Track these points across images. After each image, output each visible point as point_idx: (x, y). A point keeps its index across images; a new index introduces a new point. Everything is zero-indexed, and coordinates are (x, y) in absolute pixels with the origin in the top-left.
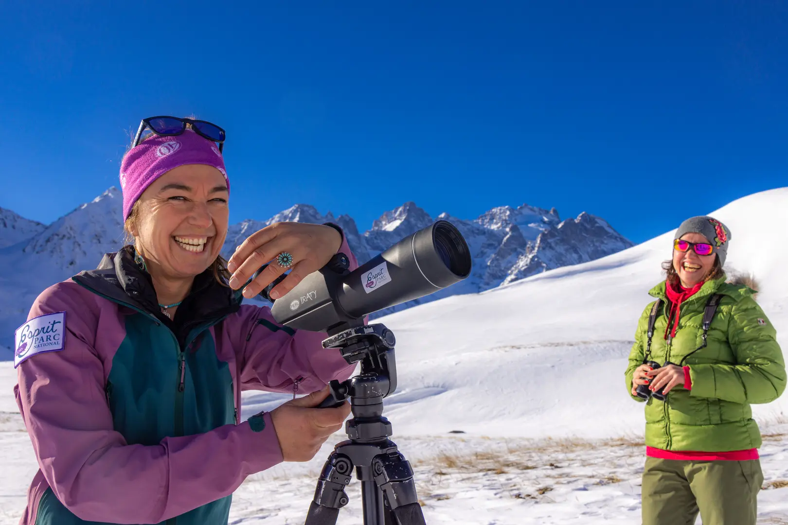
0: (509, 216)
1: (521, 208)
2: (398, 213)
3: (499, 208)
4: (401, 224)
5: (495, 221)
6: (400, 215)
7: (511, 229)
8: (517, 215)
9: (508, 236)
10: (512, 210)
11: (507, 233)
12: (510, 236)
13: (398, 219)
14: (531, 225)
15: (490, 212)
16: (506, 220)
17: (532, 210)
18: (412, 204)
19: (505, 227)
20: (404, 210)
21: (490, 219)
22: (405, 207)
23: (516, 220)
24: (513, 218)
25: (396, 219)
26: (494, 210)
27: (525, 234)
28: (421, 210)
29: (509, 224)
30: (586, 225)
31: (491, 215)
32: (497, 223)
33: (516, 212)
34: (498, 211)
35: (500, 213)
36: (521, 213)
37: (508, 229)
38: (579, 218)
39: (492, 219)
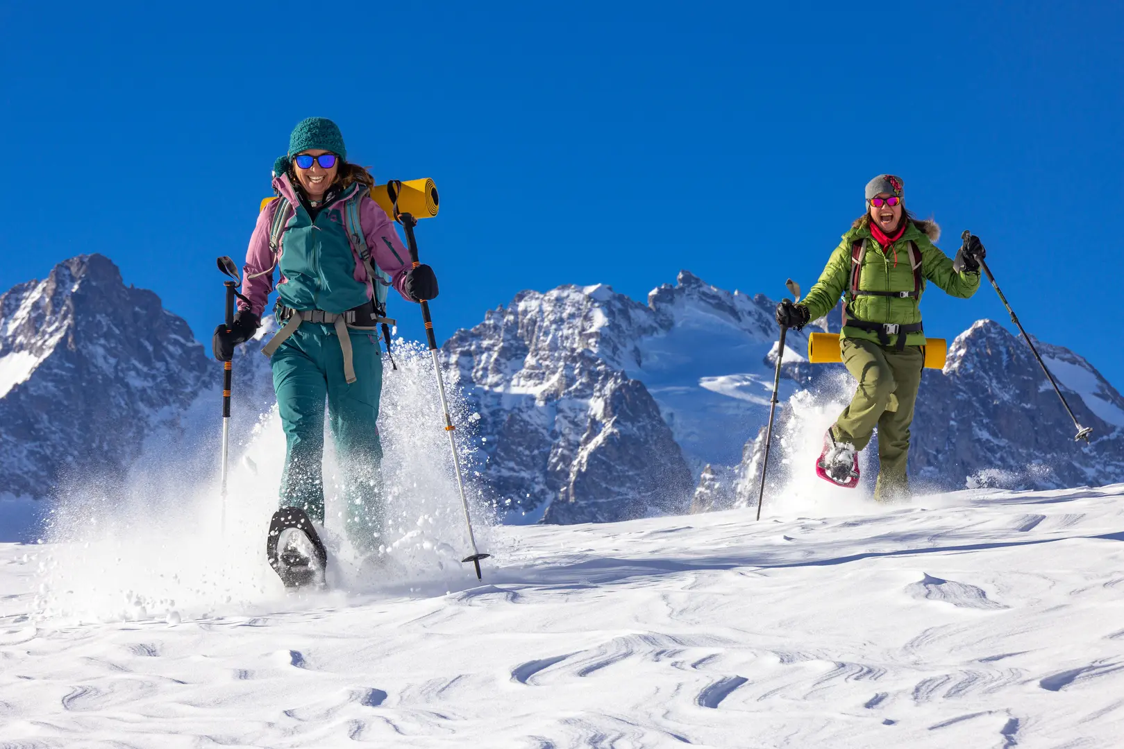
0: (602, 337)
1: (667, 295)
2: (22, 314)
3: (554, 293)
4: (40, 372)
5: (530, 360)
6: (35, 323)
7: (615, 405)
8: (644, 330)
9: (599, 439)
10: (618, 307)
11: (595, 426)
12: (610, 439)
13: (21, 347)
14: (719, 384)
15: (503, 314)
16: (586, 358)
17: (720, 305)
18: (100, 267)
19: (585, 392)
20: (56, 301)
21: (503, 352)
22: (61, 282)
23: (638, 355)
24: (626, 351)
25: (9, 348)
26: (529, 305)
27: (683, 428)
28: (150, 300)
29: (607, 376)
30: (993, 386)
31: (511, 328)
32: (538, 375)
33: (639, 316)
34: (547, 308)
35: (559, 322)
36: (668, 325)
37: (596, 406)
38: (957, 350)
39: (514, 352)
